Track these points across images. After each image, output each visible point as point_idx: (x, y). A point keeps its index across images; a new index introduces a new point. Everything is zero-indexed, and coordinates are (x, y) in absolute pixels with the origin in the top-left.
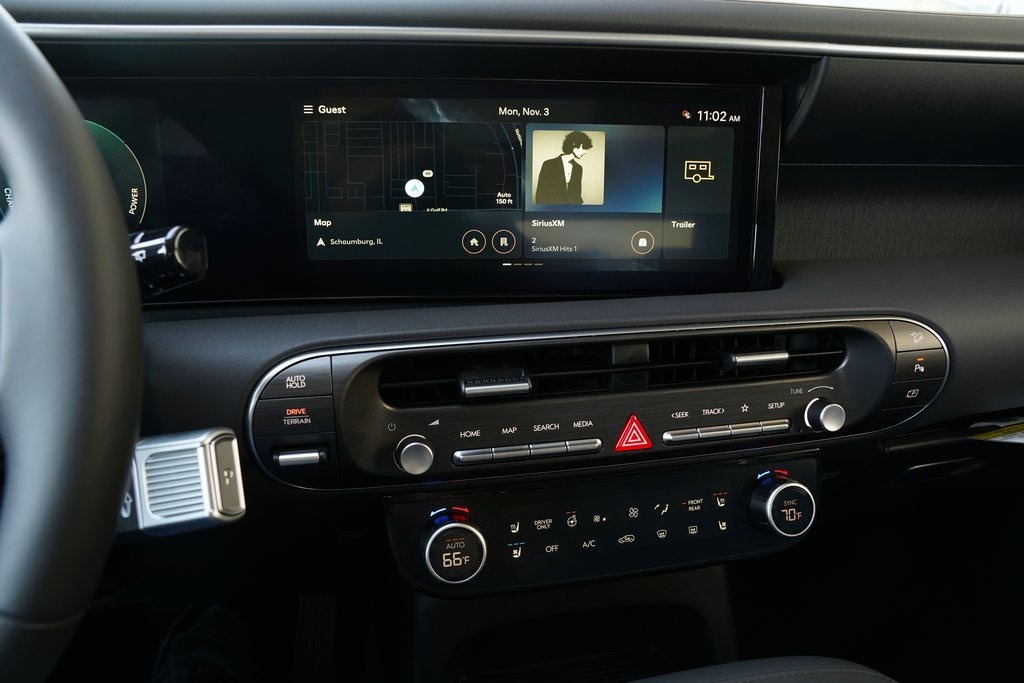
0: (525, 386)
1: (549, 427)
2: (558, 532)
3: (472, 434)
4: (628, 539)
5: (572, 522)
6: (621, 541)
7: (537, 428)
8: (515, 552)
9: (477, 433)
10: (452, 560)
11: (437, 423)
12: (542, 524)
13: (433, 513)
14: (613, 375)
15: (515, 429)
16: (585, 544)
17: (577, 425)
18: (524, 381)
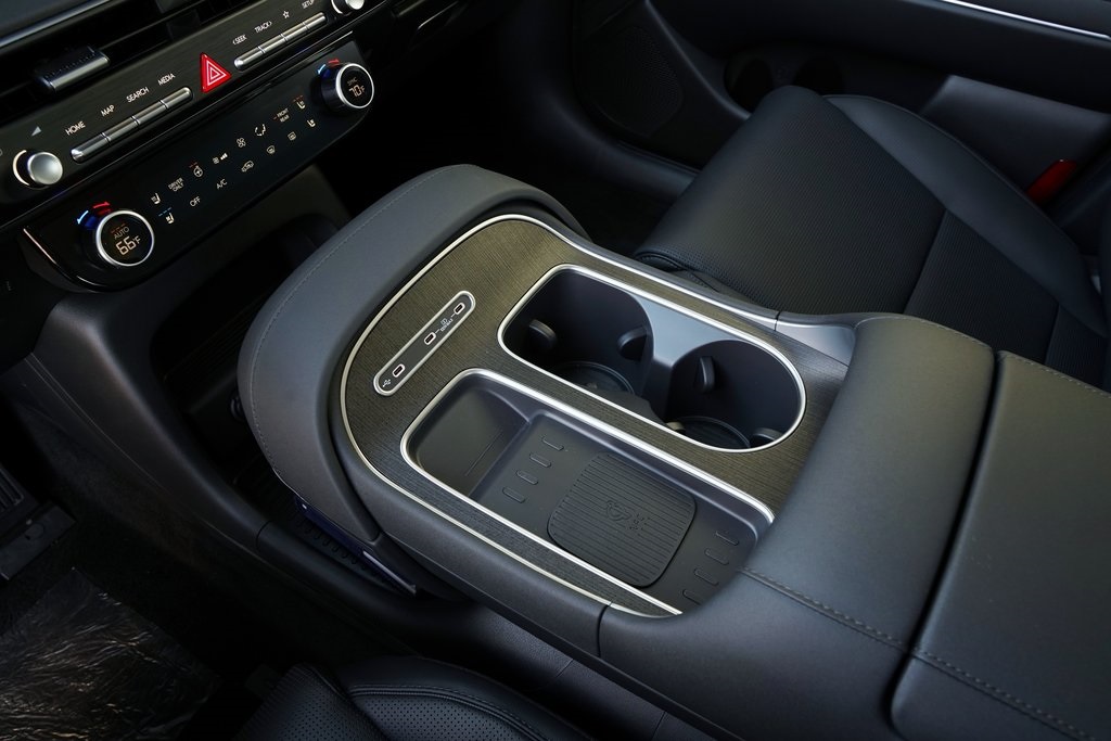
0: (104, 60)
1: (139, 93)
2: (192, 186)
3: (77, 128)
4: (248, 166)
5: (198, 172)
6: (244, 170)
7: (131, 99)
8: (168, 218)
9: (81, 125)
10: (127, 246)
11: (38, 130)
12: (176, 185)
13: (79, 221)
14: (168, 25)
15: (112, 107)
16: (218, 186)
17: (163, 81)
18: (98, 56)
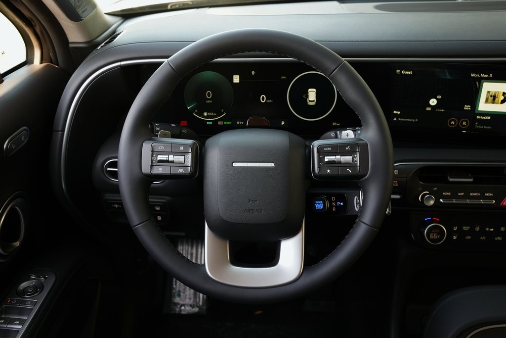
0: (472, 180)
1: (476, 194)
2: (471, 232)
3: (447, 194)
4: (499, 238)
5: (477, 229)
6: (496, 239)
7: (471, 194)
8: (454, 237)
9: (449, 194)
10: (434, 236)
11: (436, 189)
12: (465, 228)
13: (426, 219)
15: (463, 194)
16: (481, 238)
17: (487, 194)
18: (470, 178)
